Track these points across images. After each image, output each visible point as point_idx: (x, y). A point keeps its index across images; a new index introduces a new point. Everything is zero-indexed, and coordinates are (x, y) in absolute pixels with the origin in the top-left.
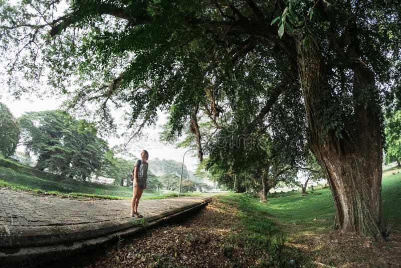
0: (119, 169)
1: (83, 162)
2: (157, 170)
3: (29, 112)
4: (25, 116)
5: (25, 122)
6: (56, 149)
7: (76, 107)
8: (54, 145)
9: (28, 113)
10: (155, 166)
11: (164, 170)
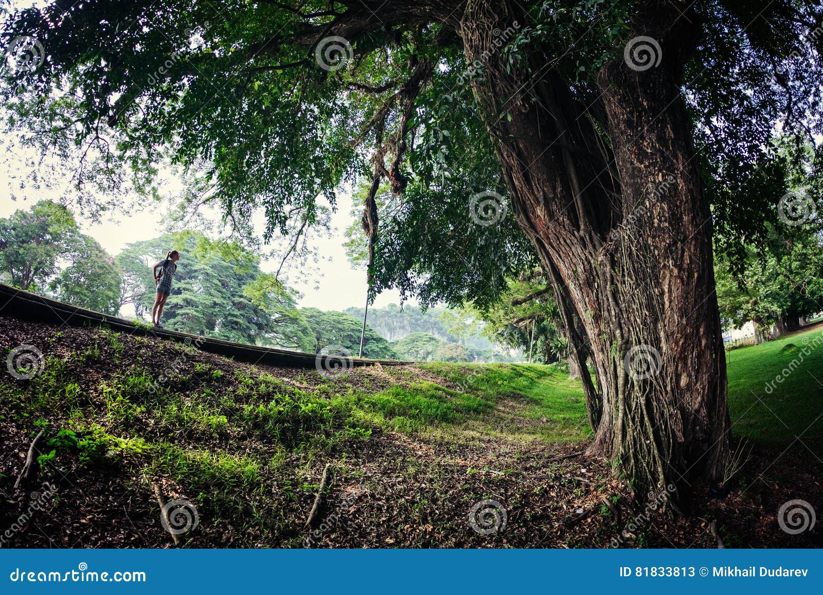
0: (306, 328)
1: (235, 319)
2: (395, 328)
3: (134, 242)
4: (127, 250)
5: (129, 261)
6: (185, 300)
7: (186, 219)
8: (180, 293)
9: (131, 245)
10: (390, 321)
11: (408, 328)
